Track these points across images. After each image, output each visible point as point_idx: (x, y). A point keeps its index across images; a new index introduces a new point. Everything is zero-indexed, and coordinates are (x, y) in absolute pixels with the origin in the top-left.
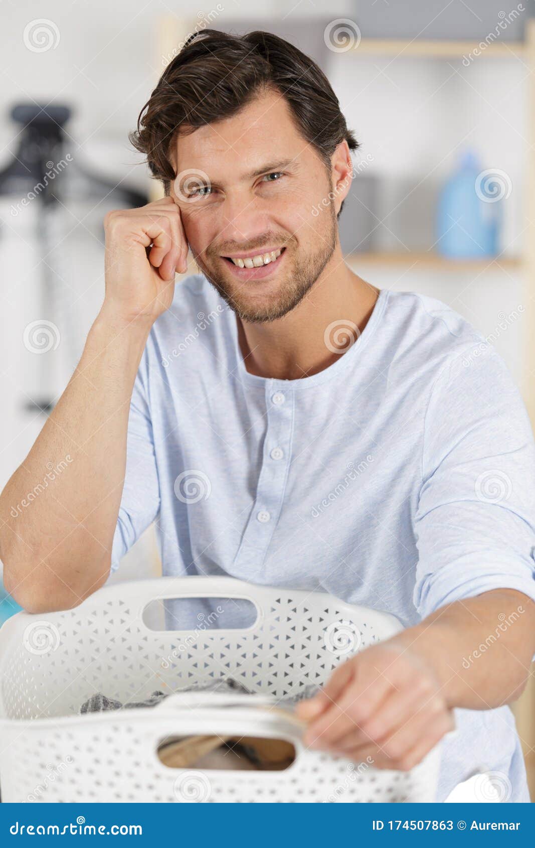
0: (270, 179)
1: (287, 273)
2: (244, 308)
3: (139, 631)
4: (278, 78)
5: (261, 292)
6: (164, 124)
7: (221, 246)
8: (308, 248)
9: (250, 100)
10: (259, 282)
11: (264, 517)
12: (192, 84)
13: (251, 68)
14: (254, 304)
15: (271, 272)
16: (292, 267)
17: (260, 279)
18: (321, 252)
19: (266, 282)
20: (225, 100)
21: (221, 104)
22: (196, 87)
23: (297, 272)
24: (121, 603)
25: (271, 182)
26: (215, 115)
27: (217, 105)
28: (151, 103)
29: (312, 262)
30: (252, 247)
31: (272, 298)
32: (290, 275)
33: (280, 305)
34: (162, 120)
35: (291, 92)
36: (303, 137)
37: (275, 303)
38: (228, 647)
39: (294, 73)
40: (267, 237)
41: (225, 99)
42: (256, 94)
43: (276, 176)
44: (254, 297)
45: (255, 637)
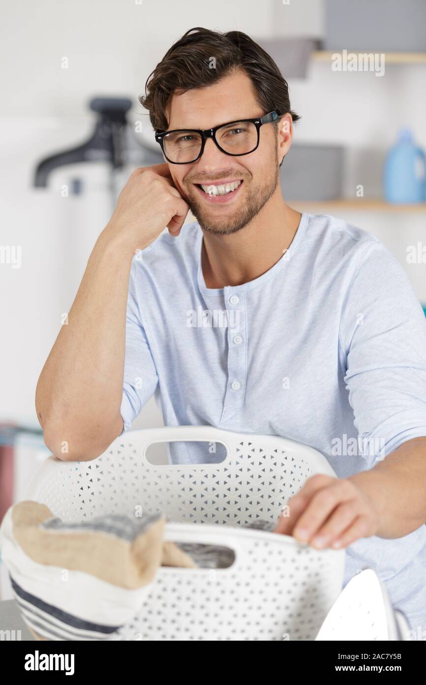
0: (234, 133)
1: (243, 199)
2: (209, 223)
3: (143, 465)
4: (246, 62)
5: (223, 213)
6: (164, 88)
7: (194, 176)
8: (259, 181)
9: (225, 76)
10: (222, 206)
11: (236, 386)
12: (186, 60)
13: (228, 53)
14: (217, 221)
15: (231, 199)
16: (246, 194)
17: (222, 204)
18: (267, 187)
19: (228, 206)
20: (207, 73)
21: (205, 75)
22: (188, 62)
23: (249, 199)
24: (130, 445)
25: (235, 135)
26: (200, 82)
27: (202, 76)
28: (156, 71)
29: (260, 192)
30: (217, 178)
31: (230, 218)
32: (244, 201)
33: (235, 222)
34: (162, 85)
35: (254, 72)
36: (260, 105)
37: (232, 222)
38: (206, 476)
39: (257, 60)
40: (230, 172)
41: (208, 71)
42: (230, 72)
43: (238, 131)
44: (217, 216)
45: (226, 470)
